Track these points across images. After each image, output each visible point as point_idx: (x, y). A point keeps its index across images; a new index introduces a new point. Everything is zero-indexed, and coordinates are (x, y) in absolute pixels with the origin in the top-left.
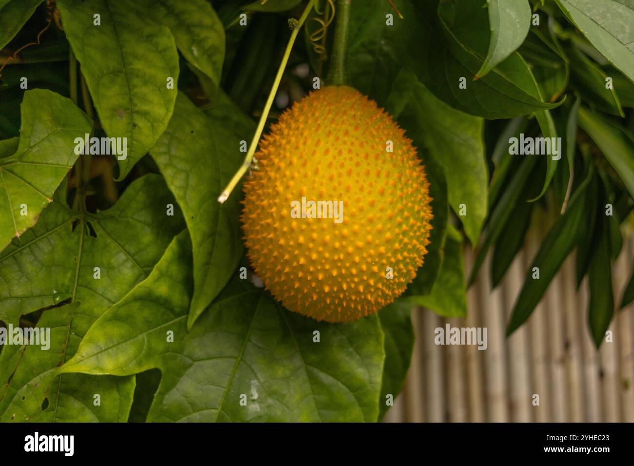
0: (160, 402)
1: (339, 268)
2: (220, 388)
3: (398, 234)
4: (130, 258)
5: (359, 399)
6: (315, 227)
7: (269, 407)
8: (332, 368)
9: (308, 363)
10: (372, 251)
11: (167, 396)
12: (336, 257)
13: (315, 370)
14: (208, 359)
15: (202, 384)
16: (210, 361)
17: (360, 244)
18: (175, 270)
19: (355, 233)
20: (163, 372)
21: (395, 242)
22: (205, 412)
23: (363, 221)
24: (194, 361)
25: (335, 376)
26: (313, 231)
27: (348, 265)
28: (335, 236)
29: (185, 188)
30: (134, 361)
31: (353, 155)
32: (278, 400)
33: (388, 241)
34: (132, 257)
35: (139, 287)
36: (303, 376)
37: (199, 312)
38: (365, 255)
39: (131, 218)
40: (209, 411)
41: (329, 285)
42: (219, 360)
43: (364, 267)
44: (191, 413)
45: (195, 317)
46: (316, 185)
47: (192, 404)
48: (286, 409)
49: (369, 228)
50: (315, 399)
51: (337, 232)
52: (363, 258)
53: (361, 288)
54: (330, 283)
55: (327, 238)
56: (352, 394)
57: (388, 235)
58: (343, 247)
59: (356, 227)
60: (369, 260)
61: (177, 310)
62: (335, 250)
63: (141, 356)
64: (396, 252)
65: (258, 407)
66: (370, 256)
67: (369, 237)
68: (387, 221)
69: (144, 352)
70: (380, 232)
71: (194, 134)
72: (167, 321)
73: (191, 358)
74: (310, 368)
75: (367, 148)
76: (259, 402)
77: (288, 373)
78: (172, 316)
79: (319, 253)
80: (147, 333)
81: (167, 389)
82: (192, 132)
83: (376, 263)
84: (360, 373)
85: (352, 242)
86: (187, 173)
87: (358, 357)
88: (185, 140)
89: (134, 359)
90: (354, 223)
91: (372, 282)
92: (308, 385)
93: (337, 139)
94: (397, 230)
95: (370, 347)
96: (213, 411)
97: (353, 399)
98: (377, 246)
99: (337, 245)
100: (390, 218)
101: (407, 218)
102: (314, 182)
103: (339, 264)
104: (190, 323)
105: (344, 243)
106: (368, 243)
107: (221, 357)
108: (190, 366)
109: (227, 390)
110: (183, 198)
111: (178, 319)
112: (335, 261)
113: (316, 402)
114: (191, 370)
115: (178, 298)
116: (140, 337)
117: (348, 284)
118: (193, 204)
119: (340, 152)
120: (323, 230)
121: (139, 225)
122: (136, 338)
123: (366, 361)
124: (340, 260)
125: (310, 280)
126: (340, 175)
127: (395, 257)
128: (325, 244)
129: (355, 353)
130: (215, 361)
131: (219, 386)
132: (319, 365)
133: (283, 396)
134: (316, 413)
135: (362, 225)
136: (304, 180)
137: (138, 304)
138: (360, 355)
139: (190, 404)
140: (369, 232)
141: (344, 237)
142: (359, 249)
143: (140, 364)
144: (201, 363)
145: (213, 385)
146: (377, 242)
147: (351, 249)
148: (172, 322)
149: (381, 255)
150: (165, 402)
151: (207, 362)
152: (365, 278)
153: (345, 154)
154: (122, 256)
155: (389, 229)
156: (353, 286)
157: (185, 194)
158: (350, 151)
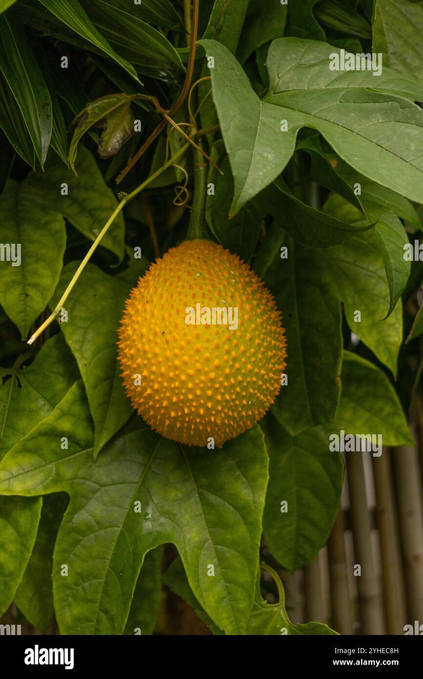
0: (70, 520)
1: (178, 395)
2: (122, 509)
3: (227, 361)
4: (47, 402)
5: (244, 518)
6: (153, 361)
7: (161, 524)
8: (219, 491)
9: (200, 487)
10: (203, 378)
11: (76, 516)
12: (173, 386)
13: (206, 493)
14: (113, 484)
15: (107, 505)
16: (115, 487)
17: (191, 372)
18: (77, 409)
19: (185, 363)
20: (71, 495)
21: (225, 367)
22: (109, 529)
23: (192, 352)
24: (101, 486)
25: (223, 498)
26: (152, 364)
27: (183, 391)
28: (169, 367)
29: (82, 342)
30: (41, 485)
31: (182, 297)
32: (169, 519)
33: (217, 367)
34: (48, 402)
35: (42, 424)
36: (196, 498)
37: (102, 444)
38: (197, 381)
39: (47, 370)
40: (113, 528)
41: (174, 410)
42: (122, 486)
43: (198, 392)
44: (97, 531)
45: (99, 449)
46: (152, 326)
47: (98, 523)
48: (176, 526)
49: (197, 358)
50: (206, 519)
51: (170, 364)
52: (196, 384)
53: (202, 411)
54: (174, 408)
55: (163, 369)
56: (238, 513)
57: (217, 362)
58: (177, 376)
59: (186, 358)
60: (202, 385)
61: (82, 443)
62: (171, 380)
63: (48, 481)
64: (227, 377)
65: (151, 525)
66: (202, 382)
67: (198, 365)
68: (214, 349)
69: (51, 478)
70: (208, 360)
71: (96, 297)
72: (75, 453)
73: (98, 484)
74: (202, 491)
75: (196, 290)
76: (151, 521)
77: (180, 495)
78: (79, 449)
79: (160, 383)
80: (56, 462)
81: (76, 511)
82: (95, 296)
83: (209, 388)
84: (244, 493)
85: (184, 372)
86: (86, 329)
87: (244, 479)
88: (87, 302)
89: (41, 483)
90: (183, 355)
91: (210, 405)
92: (200, 506)
93: (171, 285)
94: (226, 357)
95: (256, 469)
96: (116, 528)
97: (239, 518)
98: (207, 373)
99: (172, 374)
100: (217, 347)
101: (237, 346)
102: (151, 324)
103: (177, 391)
104: (95, 455)
105: (177, 372)
106: (198, 371)
107: (124, 483)
108: (98, 490)
109: (128, 510)
110: (80, 350)
111: (85, 452)
112: (173, 389)
113: (207, 522)
114: (98, 494)
115: (81, 432)
116: (50, 466)
117: (189, 408)
118: (88, 354)
119: (172, 296)
120: (159, 363)
121: (53, 376)
122: (45, 467)
123: (252, 483)
124: (177, 388)
125: (158, 407)
126: (170, 315)
127: (228, 381)
128: (162, 375)
129: (242, 476)
130: (119, 486)
131: (121, 507)
132: (209, 488)
133: (174, 515)
134: (207, 531)
135: (191, 356)
136: (144, 323)
137: (44, 439)
138: (246, 478)
139: (96, 522)
140: (197, 361)
141: (176, 368)
142: (190, 377)
143: (46, 488)
144: (107, 488)
145: (116, 506)
146: (206, 369)
147: (183, 377)
148: (80, 453)
149: (212, 381)
150: (74, 520)
151: (112, 488)
152: (202, 402)
153: (175, 296)
154: (42, 402)
155: (217, 357)
156: (193, 409)
157: (81, 346)
158: (180, 293)
